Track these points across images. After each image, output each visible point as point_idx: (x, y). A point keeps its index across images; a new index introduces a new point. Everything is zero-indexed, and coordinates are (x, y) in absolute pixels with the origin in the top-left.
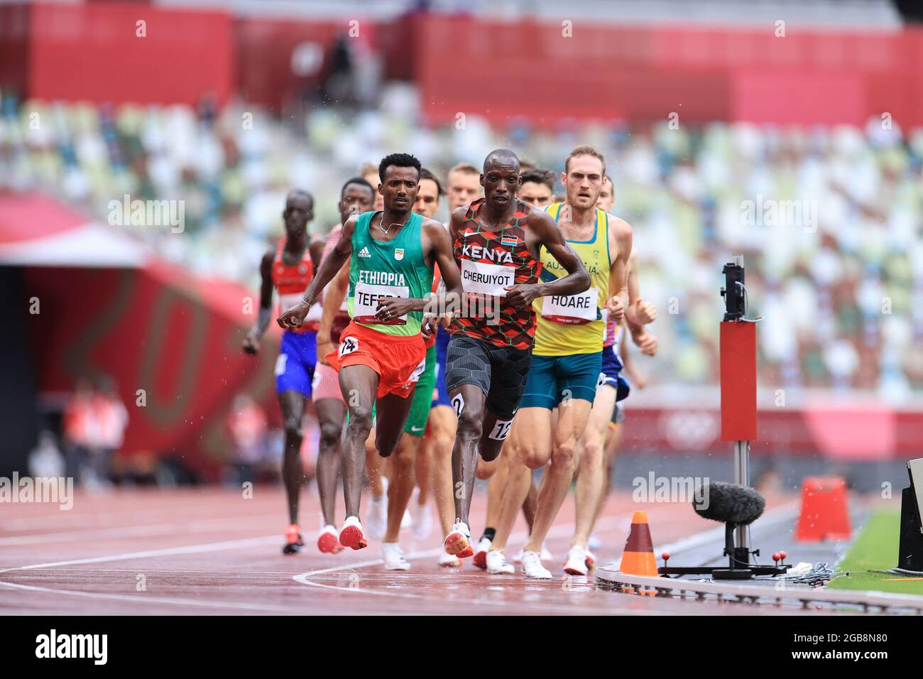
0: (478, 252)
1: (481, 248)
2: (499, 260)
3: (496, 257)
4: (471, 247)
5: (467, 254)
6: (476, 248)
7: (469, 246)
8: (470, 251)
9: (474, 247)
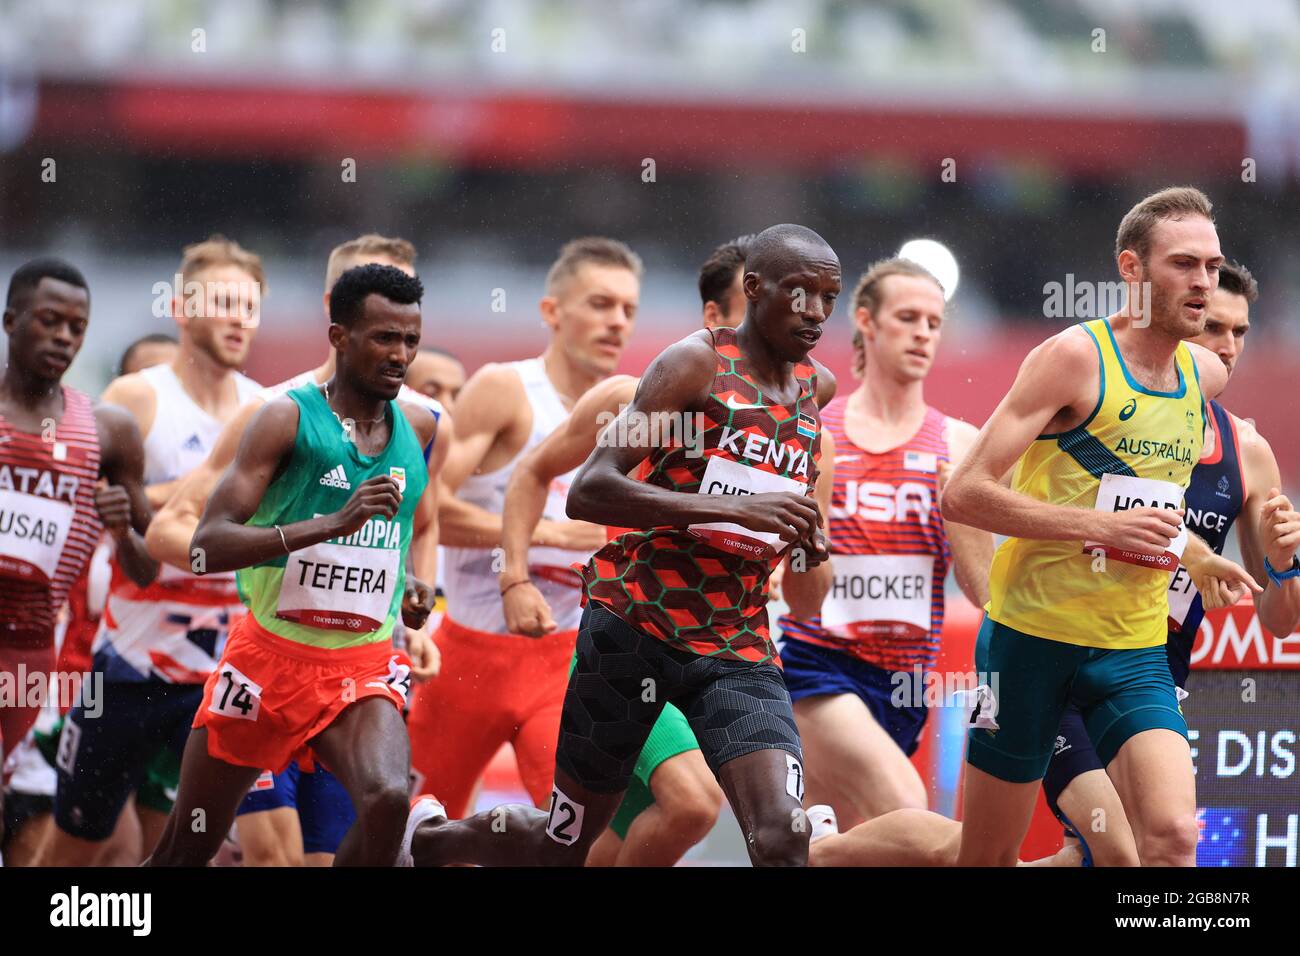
0: (759, 448)
1: (764, 440)
2: (790, 468)
3: (786, 459)
4: (746, 436)
5: (734, 448)
6: (755, 440)
7: (739, 433)
8: (741, 443)
9: (752, 437)
